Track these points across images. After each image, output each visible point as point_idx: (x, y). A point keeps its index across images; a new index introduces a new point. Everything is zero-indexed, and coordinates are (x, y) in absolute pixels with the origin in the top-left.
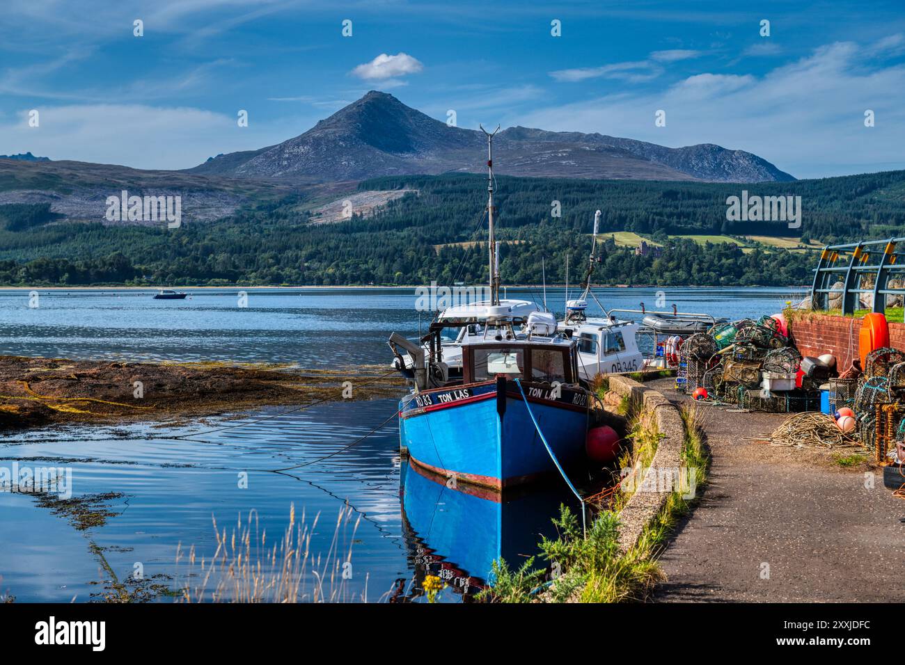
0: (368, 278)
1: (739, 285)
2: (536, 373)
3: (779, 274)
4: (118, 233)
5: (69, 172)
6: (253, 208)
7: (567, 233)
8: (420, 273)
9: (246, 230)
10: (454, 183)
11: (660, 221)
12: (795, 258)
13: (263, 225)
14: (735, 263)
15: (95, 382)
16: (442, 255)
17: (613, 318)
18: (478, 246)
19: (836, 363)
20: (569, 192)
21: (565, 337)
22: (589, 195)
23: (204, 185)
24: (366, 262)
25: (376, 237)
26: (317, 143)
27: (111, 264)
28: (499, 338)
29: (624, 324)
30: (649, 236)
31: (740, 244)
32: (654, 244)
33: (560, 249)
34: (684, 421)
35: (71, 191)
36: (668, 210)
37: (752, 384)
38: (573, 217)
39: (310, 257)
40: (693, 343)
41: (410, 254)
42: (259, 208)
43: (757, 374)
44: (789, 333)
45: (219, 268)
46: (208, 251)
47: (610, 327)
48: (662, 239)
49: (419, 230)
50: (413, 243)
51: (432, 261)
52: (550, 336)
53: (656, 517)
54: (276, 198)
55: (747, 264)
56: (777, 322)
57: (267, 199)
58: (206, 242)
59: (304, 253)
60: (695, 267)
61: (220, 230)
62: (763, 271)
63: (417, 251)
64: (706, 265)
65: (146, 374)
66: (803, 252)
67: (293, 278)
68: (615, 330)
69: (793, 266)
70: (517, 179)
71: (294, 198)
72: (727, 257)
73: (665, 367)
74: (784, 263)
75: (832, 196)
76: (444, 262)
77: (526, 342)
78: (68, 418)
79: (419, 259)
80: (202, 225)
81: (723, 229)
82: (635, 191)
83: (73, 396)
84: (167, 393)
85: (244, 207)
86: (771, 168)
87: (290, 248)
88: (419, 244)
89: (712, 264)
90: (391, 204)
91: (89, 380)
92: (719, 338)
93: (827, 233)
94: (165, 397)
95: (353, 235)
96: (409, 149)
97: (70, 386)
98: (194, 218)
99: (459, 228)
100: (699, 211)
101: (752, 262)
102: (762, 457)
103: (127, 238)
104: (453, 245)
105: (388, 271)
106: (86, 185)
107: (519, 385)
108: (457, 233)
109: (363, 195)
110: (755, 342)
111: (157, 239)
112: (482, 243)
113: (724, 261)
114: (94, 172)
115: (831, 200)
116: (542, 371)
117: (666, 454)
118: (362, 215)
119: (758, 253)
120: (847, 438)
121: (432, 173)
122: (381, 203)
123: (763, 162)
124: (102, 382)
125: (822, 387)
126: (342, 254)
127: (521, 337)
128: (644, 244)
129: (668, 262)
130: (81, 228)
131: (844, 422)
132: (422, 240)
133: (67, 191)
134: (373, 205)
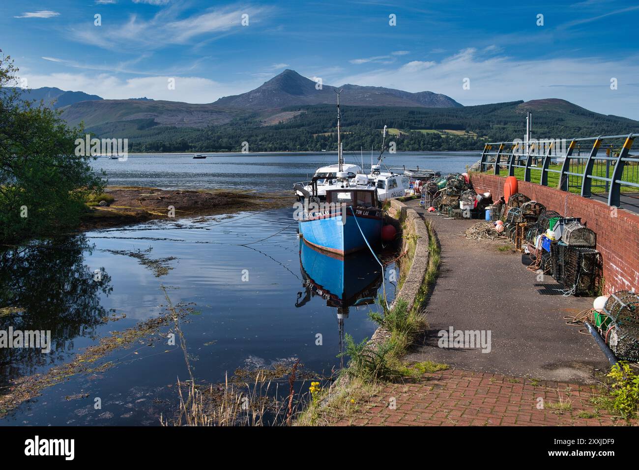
0: (286, 149)
1: (440, 151)
2: (359, 202)
3: (456, 145)
4: (183, 130)
5: (162, 105)
6: (238, 119)
7: (369, 129)
8: (307, 147)
9: (235, 129)
10: (321, 108)
11: (407, 124)
12: (463, 139)
13: (242, 126)
14: (438, 142)
15: (168, 201)
16: (316, 138)
17: (392, 173)
18: (332, 135)
19: (492, 197)
20: (370, 112)
21: (372, 186)
22: (377, 113)
23: (217, 110)
24: (285, 142)
25: (289, 131)
26: (264, 91)
27: (180, 144)
28: (343, 187)
29: (397, 176)
30: (403, 130)
31: (440, 133)
32: (405, 133)
33: (366, 136)
34: (427, 227)
35: (163, 113)
36: (411, 119)
37: (455, 206)
38: (371, 122)
39: (261, 140)
40: (428, 186)
41: (303, 138)
42: (240, 119)
43: (457, 201)
44: (470, 182)
45: (224, 145)
46: (219, 137)
47: (391, 177)
48: (408, 131)
49: (307, 128)
50: (304, 134)
51: (312, 141)
52: (365, 185)
53: (421, 288)
54: (247, 115)
55: (443, 142)
56: (464, 177)
57: (244, 115)
58: (218, 134)
59: (259, 138)
60: (422, 143)
61: (224, 129)
62: (450, 145)
63: (306, 137)
64: (426, 142)
65: (190, 197)
66: (466, 136)
67: (255, 149)
68: (393, 178)
69: (462, 142)
70: (347, 106)
71: (255, 115)
72: (435, 139)
73: (414, 194)
74: (458, 141)
75: (478, 113)
76: (317, 142)
77: (354, 188)
78: (157, 217)
79: (307, 140)
80: (217, 127)
81: (433, 127)
82: (397, 111)
83: (160, 207)
84: (199, 206)
85: (234, 119)
86: (453, 101)
87: (253, 136)
88: (307, 134)
89: (429, 142)
90: (295, 117)
91: (166, 200)
92: (439, 184)
93: (476, 129)
94: (198, 207)
95: (279, 130)
96: (302, 94)
97: (158, 203)
98: (213, 124)
99: (324, 127)
100: (424, 119)
101: (445, 141)
102: (463, 246)
103: (186, 132)
104: (321, 134)
105: (294, 145)
106: (169, 110)
107: (352, 209)
108: (323, 130)
109: (283, 114)
110: (456, 187)
111: (198, 133)
112: (333, 134)
113: (434, 140)
114: (172, 105)
115: (478, 115)
116: (362, 201)
117: (421, 247)
118: (283, 122)
119: (448, 137)
120: (501, 234)
121: (313, 104)
122: (291, 117)
123: (450, 99)
124: (172, 201)
125: (486, 208)
126: (275, 138)
127: (353, 186)
128: (401, 133)
129: (411, 141)
130: (167, 128)
131: (499, 226)
132: (308, 132)
133: (161, 113)
134: (288, 118)
